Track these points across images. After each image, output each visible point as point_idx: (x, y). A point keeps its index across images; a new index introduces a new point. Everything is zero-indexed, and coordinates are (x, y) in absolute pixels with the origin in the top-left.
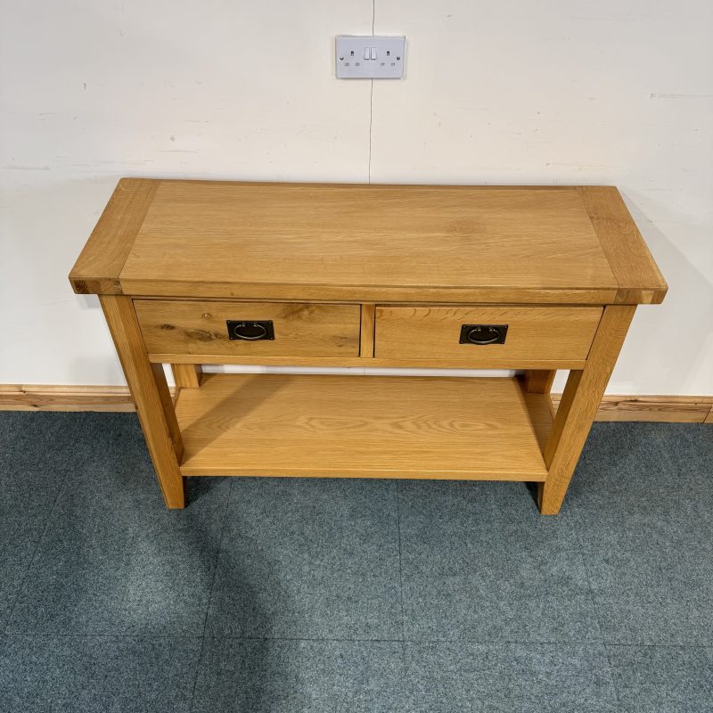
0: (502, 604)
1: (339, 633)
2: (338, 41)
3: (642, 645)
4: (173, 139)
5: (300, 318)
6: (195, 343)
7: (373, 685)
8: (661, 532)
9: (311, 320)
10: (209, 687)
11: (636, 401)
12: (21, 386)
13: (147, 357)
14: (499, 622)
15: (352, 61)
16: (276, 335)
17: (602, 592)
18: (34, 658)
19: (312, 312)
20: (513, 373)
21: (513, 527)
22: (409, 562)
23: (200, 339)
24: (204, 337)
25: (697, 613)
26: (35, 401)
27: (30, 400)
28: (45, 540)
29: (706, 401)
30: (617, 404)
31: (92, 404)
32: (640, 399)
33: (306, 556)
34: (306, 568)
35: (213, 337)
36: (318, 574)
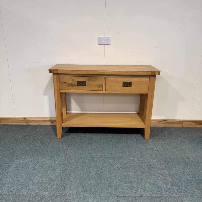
0: (137, 152)
1: (98, 156)
2: (99, 38)
3: (171, 158)
4: (68, 57)
5: (91, 80)
6: (70, 87)
7: (106, 164)
8: (174, 142)
9: (93, 81)
10: (67, 164)
11: (165, 121)
12: (24, 117)
13: (60, 91)
14: (136, 155)
15: (101, 41)
16: (86, 85)
17: (160, 151)
18: (25, 160)
19: (93, 79)
20: (137, 113)
21: (139, 141)
22: (114, 146)
23: (71, 86)
24: (72, 85)
25: (183, 154)
26: (27, 122)
27: (26, 121)
28: (28, 143)
29: (181, 121)
30: (161, 121)
31: (40, 122)
32: (166, 120)
33: (90, 145)
34: (90, 147)
35: (74, 85)
36: (93, 148)
